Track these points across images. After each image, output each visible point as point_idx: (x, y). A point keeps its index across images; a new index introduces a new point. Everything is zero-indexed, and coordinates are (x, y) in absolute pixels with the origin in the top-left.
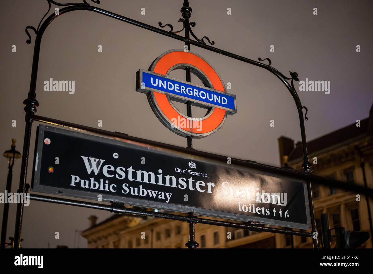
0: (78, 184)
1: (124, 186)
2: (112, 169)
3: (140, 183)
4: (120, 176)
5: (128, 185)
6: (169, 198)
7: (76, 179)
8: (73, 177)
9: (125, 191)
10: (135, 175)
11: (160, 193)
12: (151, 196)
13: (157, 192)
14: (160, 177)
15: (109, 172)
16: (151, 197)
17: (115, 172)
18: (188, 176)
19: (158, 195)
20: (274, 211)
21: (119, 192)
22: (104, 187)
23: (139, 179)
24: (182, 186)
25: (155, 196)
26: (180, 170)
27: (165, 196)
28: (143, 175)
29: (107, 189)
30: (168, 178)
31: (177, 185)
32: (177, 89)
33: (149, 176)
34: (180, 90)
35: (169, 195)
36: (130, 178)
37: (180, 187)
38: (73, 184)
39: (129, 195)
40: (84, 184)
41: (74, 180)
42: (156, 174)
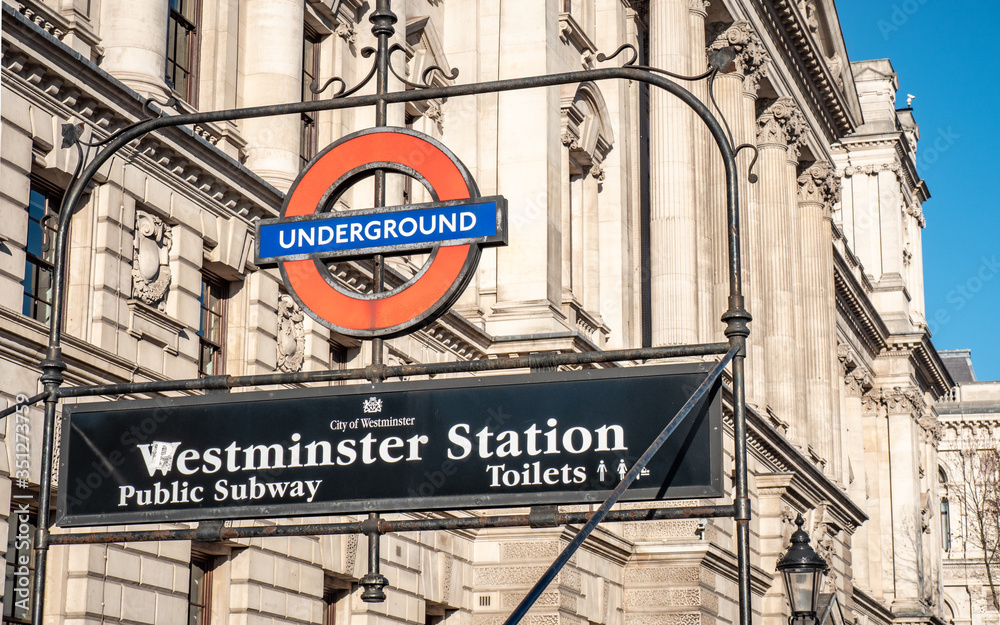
0: (132, 501)
1: (218, 487)
2: (196, 455)
3: (251, 473)
4: (211, 467)
5: (226, 482)
6: (313, 491)
7: (128, 492)
8: (123, 489)
9: (220, 495)
10: (240, 459)
11: (293, 485)
12: (273, 494)
13: (287, 484)
14: (295, 450)
15: (190, 464)
16: (273, 496)
17: (200, 462)
18: (359, 434)
19: (289, 489)
20: (602, 467)
21: (208, 499)
22: (180, 496)
23: (249, 465)
24: (345, 459)
25: (282, 494)
26: (341, 425)
27: (306, 488)
28: (257, 454)
29: (185, 499)
30: (312, 448)
31: (333, 459)
32: (342, 237)
33: (272, 454)
34: (348, 236)
35: (315, 484)
36: (232, 467)
37: (339, 462)
38: (123, 503)
39: (229, 502)
40: (143, 498)
41: (126, 492)
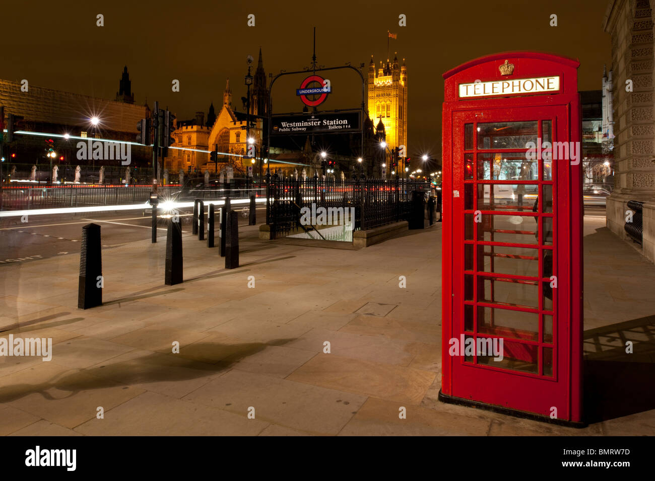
42: (302, 123)
